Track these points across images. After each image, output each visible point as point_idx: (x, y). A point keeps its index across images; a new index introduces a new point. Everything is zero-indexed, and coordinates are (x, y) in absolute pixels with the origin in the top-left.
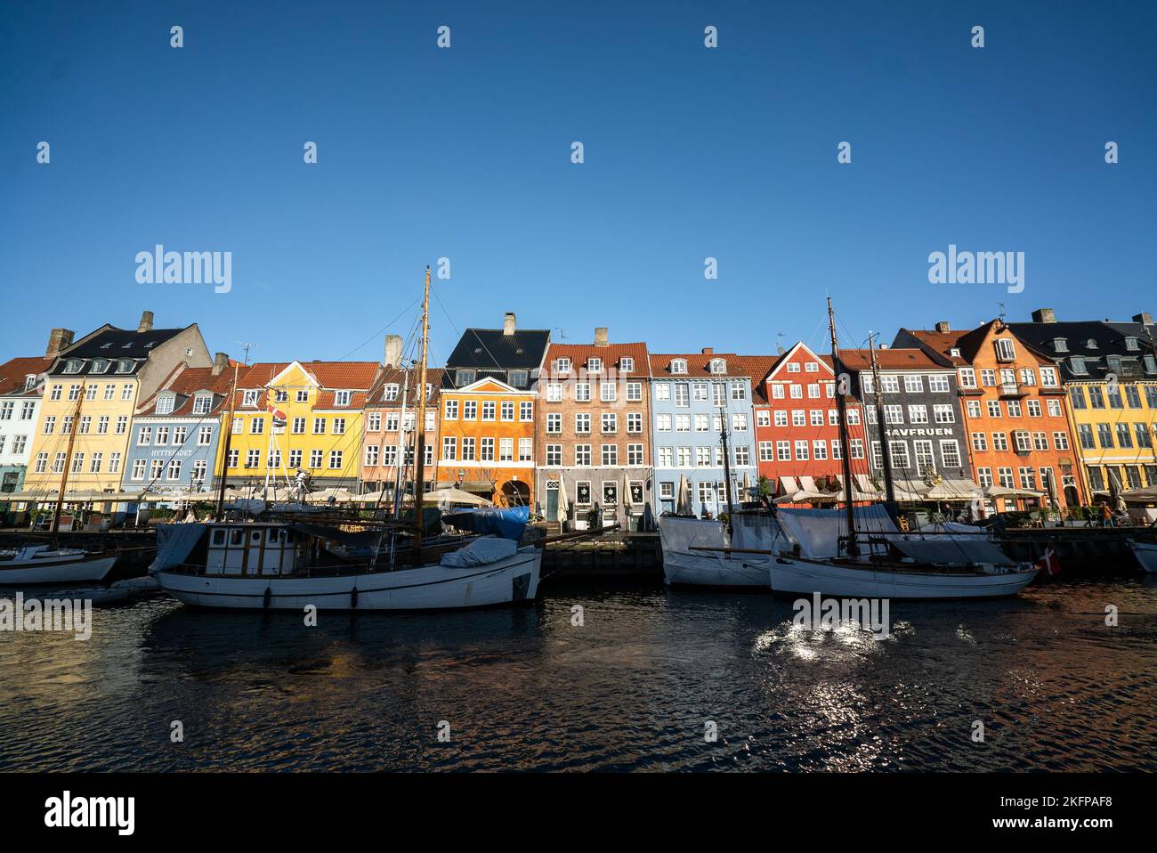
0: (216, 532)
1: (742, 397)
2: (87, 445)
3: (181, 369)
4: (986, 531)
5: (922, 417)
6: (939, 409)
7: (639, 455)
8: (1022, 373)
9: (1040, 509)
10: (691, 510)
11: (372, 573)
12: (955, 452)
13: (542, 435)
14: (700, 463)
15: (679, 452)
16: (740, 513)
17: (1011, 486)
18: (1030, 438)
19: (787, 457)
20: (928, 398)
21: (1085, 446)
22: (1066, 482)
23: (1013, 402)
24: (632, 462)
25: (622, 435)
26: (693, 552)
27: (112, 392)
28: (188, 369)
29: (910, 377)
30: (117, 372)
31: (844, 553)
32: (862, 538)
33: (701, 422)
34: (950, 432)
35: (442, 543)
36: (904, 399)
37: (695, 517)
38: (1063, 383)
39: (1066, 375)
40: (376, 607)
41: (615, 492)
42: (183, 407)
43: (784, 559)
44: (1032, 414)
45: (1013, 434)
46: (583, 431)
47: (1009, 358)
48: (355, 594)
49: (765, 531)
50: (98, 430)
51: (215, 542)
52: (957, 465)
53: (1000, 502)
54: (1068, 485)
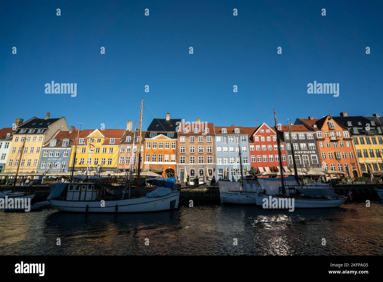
0: (70, 186)
1: (245, 141)
2: (26, 157)
3: (59, 132)
4: (329, 185)
5: (305, 147)
6: (310, 145)
7: (211, 160)
8: (337, 133)
9: (345, 178)
10: (228, 178)
11: (123, 199)
12: (316, 159)
13: (179, 153)
14: (231, 163)
15: (224, 159)
16: (245, 179)
17: (335, 170)
18: (341, 154)
19: (260, 161)
20: (306, 141)
21: (359, 157)
22: (353, 169)
23: (335, 142)
24: (209, 162)
25: (206, 153)
26: (230, 192)
27: (35, 139)
28: (61, 132)
29: (300, 134)
30: (37, 133)
31: (281, 192)
32: (286, 187)
33: (231, 149)
34: (314, 152)
35: (146, 189)
36: (299, 141)
37: (230, 181)
38: (351, 136)
39: (352, 134)
40: (124, 211)
41: (203, 172)
42: (59, 144)
43: (260, 195)
44: (341, 146)
45: (335, 153)
46: (192, 152)
47: (333, 128)
48: (117, 207)
49: (254, 185)
50: (30, 152)
51: (70, 189)
52: (317, 163)
53: (332, 175)
54: (354, 170)
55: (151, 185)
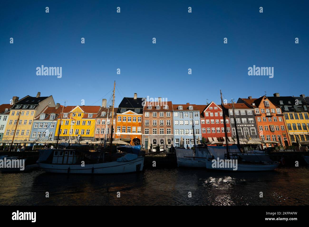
0: (56, 152)
1: (197, 116)
2: (20, 128)
3: (47, 108)
5: (245, 121)
6: (250, 119)
7: (170, 131)
8: (272, 110)
9: (278, 146)
10: (184, 146)
11: (98, 163)
12: (255, 131)
13: (144, 126)
14: (186, 134)
15: (181, 131)
16: (197, 147)
17: (270, 140)
18: (274, 127)
19: (210, 132)
20: (247, 116)
21: (289, 129)
23: (269, 118)
24: (168, 133)
25: (165, 126)
26: (185, 158)
27: (28, 113)
28: (49, 108)
29: (242, 111)
30: (30, 108)
31: (226, 158)
32: (231, 154)
33: (186, 122)
34: (253, 125)
35: (117, 155)
36: (241, 117)
38: (282, 113)
39: (283, 110)
40: (99, 173)
41: (163, 141)
42: (47, 118)
43: (210, 160)
44: (275, 121)
45: (270, 126)
46: (155, 125)
47: (268, 106)
48: (93, 169)
49: (204, 152)
50: (24, 124)
51: (55, 155)
52: (255, 134)
53: (267, 144)
54: (285, 140)
55: (121, 152)
